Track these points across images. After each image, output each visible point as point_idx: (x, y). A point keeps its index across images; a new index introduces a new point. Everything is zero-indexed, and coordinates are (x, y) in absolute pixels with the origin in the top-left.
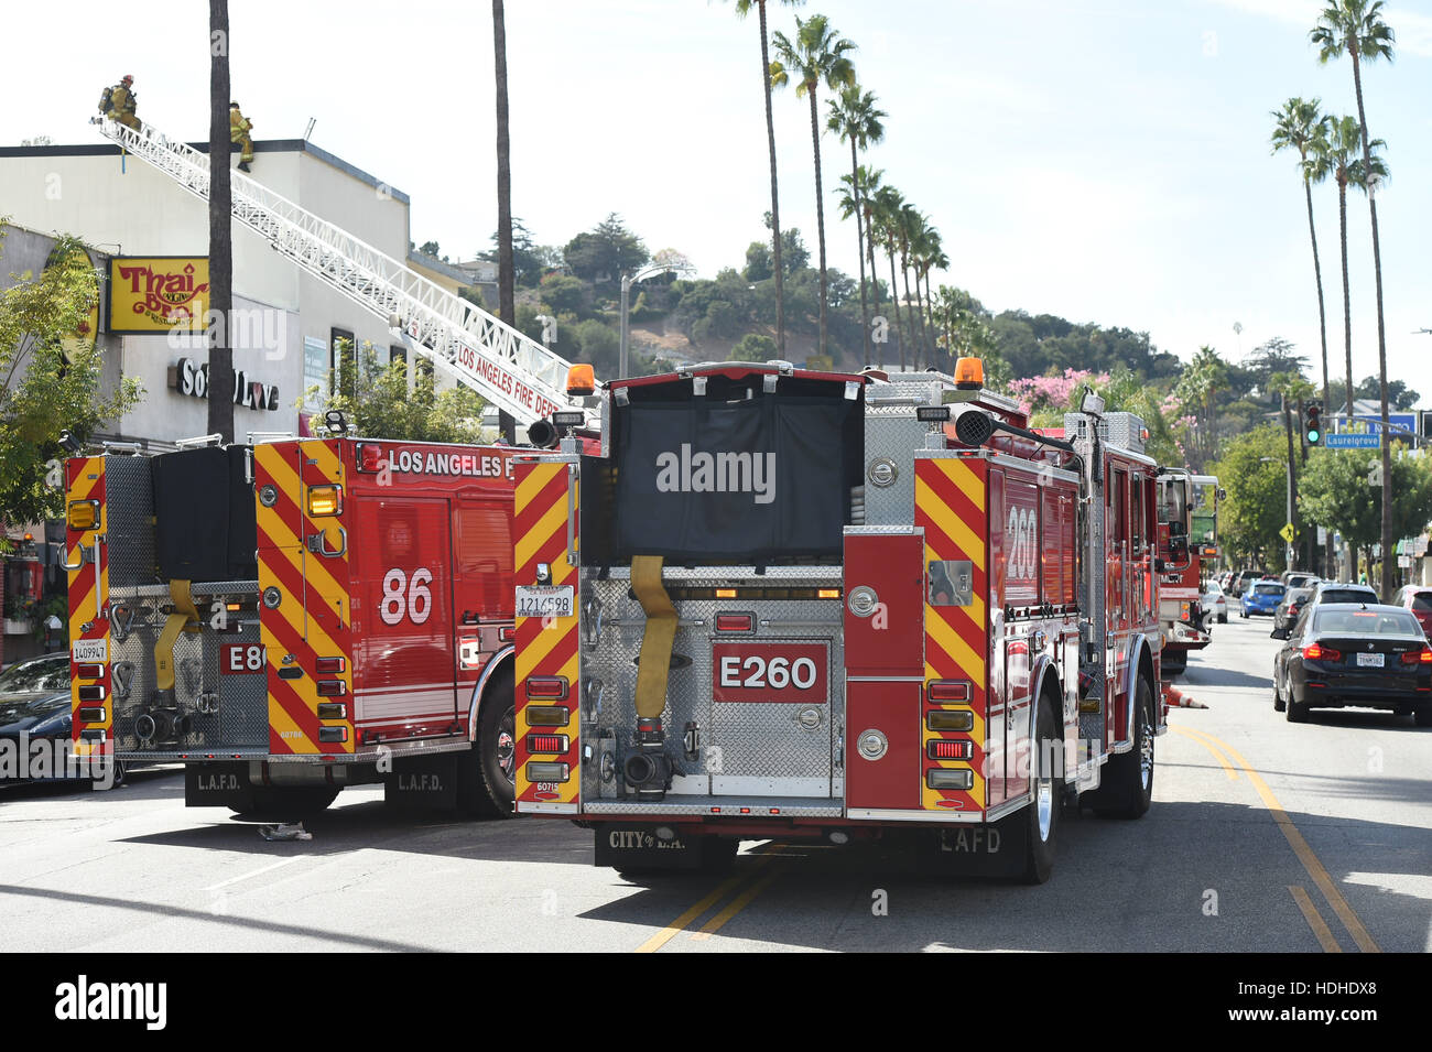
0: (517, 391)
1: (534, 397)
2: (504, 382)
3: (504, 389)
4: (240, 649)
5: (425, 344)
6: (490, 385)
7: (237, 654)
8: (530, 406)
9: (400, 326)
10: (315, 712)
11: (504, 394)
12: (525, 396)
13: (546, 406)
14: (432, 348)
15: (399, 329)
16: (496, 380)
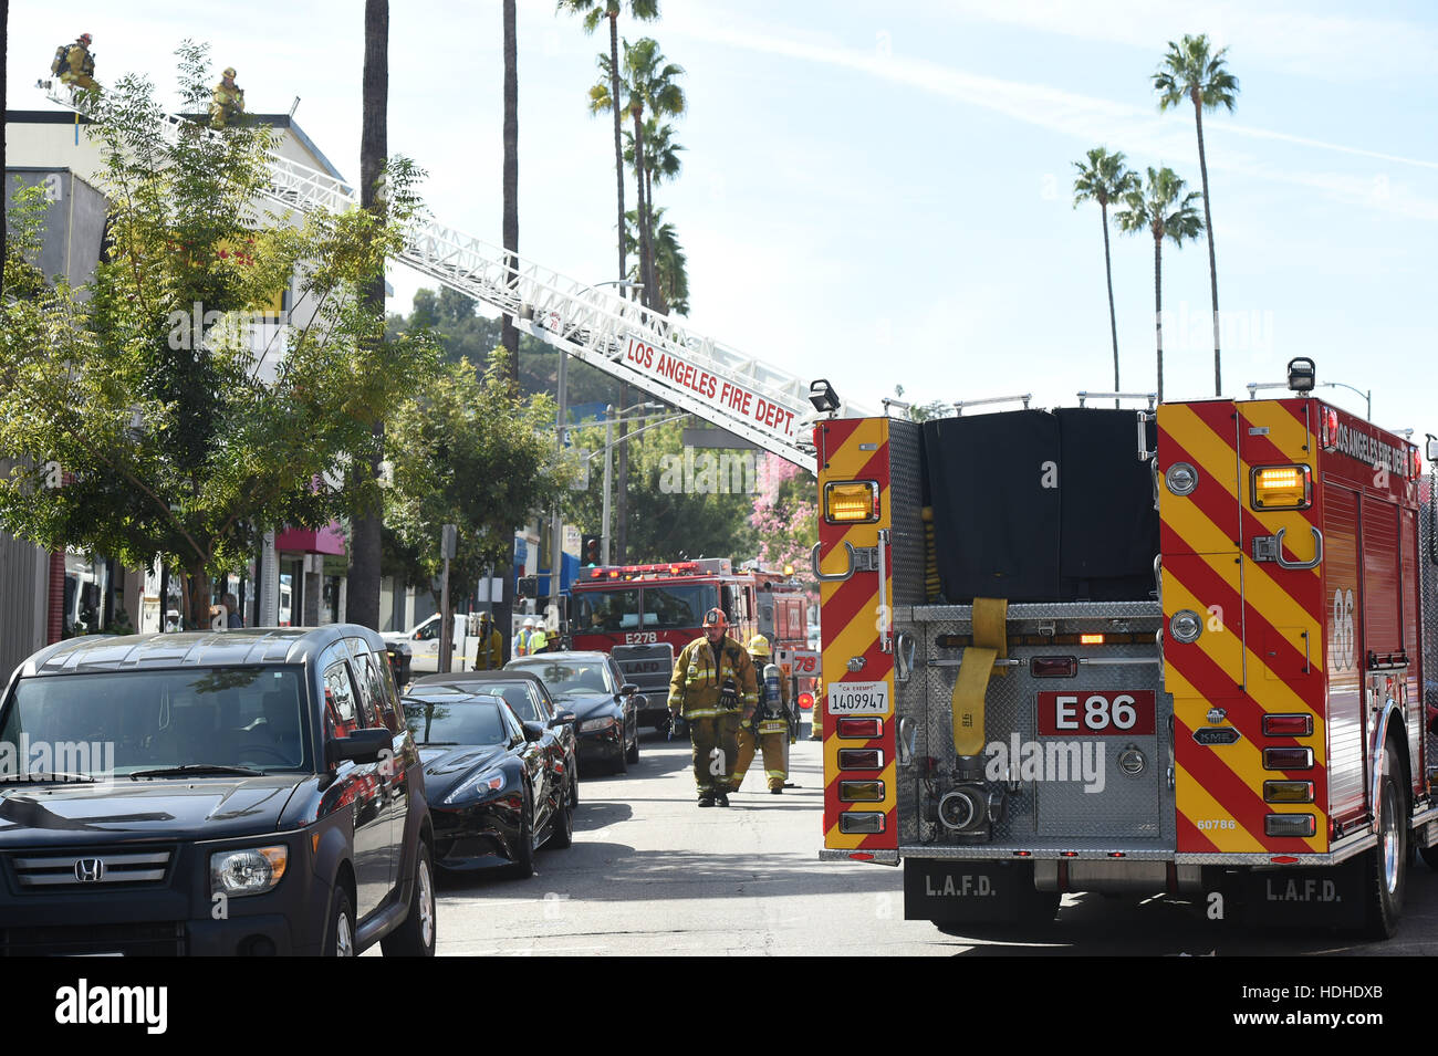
0: (725, 394)
1: (754, 402)
2: (703, 383)
3: (703, 392)
4: (1074, 700)
5: (569, 339)
6: (680, 387)
7: (1067, 706)
8: (746, 413)
9: (531, 318)
10: (1260, 794)
11: (704, 398)
12: (739, 401)
13: (774, 412)
14: (581, 345)
15: (530, 321)
16: (689, 381)
